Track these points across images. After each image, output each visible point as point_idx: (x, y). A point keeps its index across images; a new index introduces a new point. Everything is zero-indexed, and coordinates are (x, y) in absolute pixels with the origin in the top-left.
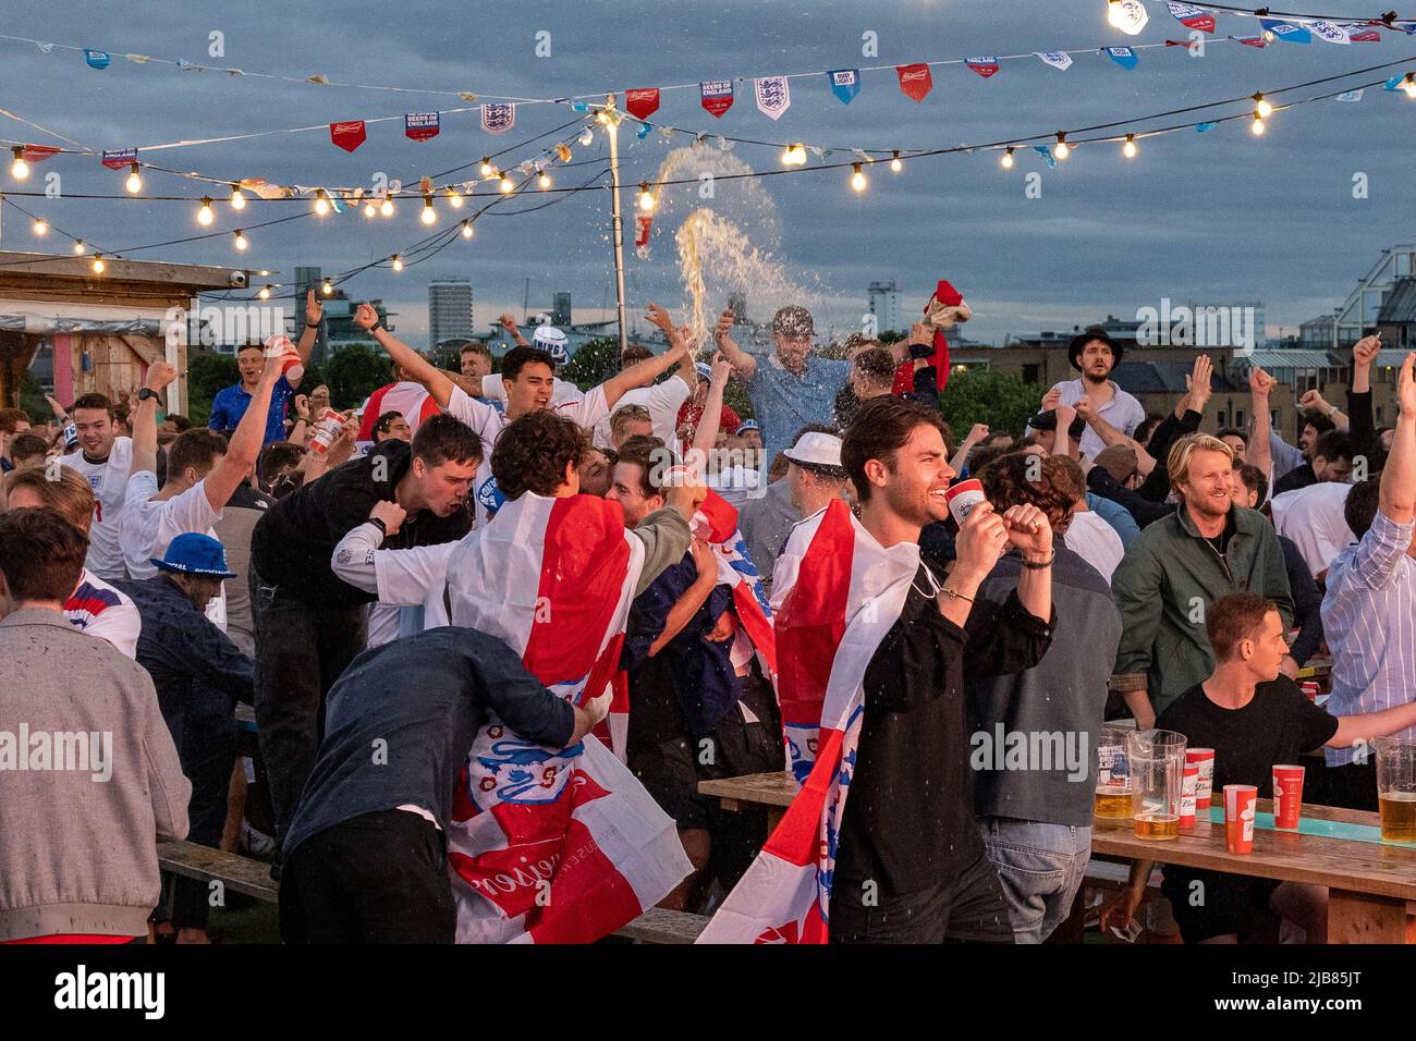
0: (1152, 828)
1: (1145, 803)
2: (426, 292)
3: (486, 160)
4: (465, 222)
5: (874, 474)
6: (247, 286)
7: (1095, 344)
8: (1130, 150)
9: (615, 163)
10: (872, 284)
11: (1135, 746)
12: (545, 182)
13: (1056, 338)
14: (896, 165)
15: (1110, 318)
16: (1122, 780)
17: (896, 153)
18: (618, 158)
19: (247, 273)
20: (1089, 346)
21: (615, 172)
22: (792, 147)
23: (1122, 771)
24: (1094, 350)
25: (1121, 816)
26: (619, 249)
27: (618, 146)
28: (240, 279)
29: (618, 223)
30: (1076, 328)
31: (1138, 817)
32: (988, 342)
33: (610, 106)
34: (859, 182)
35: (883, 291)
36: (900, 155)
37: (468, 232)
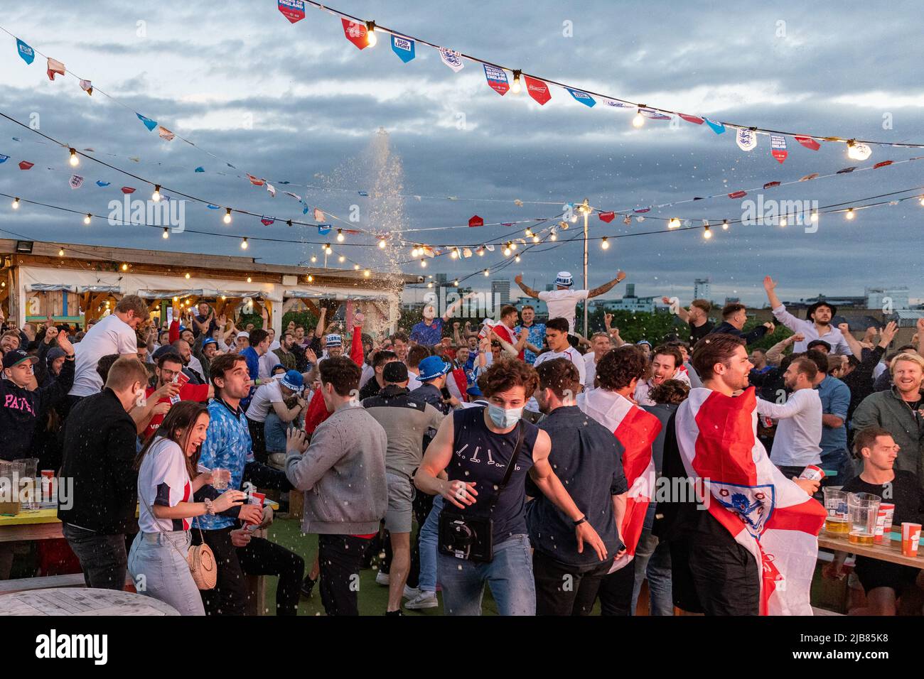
0: (859, 539)
1: (854, 527)
2: (490, 284)
3: (528, 228)
4: (517, 255)
5: (718, 369)
6: (424, 282)
7: (823, 307)
8: (850, 216)
9: (586, 229)
10: (697, 280)
11: (851, 500)
12: (553, 238)
13: (790, 304)
14: (725, 226)
15: (820, 295)
16: (842, 515)
17: (725, 221)
18: (588, 227)
19: (424, 277)
20: (819, 309)
21: (586, 233)
22: (673, 220)
23: (842, 511)
24: (822, 311)
25: (841, 532)
26: (586, 267)
27: (588, 222)
28: (421, 279)
29: (586, 255)
30: (802, 300)
31: (851, 533)
32: (755, 307)
33: (585, 204)
34: (708, 235)
35: (702, 283)
36: (727, 222)
37: (518, 259)
